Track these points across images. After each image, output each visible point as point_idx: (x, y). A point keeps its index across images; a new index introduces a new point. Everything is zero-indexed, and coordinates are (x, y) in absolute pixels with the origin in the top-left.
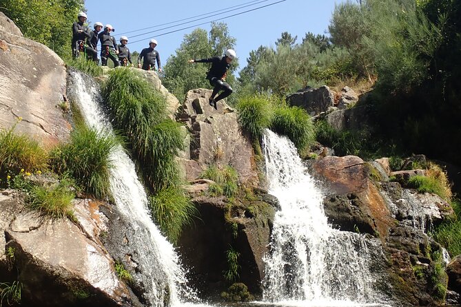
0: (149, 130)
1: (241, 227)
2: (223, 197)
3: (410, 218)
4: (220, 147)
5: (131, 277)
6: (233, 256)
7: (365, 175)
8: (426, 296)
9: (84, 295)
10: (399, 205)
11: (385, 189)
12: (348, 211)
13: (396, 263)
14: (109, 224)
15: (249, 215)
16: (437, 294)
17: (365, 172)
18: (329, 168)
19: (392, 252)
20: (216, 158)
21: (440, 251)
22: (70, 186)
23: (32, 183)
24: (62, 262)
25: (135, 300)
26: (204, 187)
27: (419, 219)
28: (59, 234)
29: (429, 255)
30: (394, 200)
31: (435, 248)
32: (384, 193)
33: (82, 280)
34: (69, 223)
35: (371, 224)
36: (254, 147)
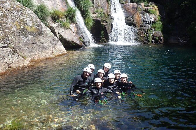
0: (83, 3)
1: (105, 25)
2: (100, 18)
3: (146, 21)
4: (99, 3)
5: (82, 40)
6: (102, 32)
7: (136, 10)
8: (146, 41)
9: (74, 44)
10: (144, 18)
11: (141, 13)
12: (131, 21)
13: (140, 34)
14: (77, 29)
15: (106, 22)
16: (149, 41)
17: (137, 8)
18: (128, 7)
19: (140, 31)
20: (98, 6)
21: (152, 30)
22: (68, 21)
23: (61, 21)
24: (70, 38)
25: (84, 45)
26: (95, 15)
27: (148, 22)
28: (68, 32)
29: (149, 31)
30: (143, 16)
31: (151, 29)
32: (141, 14)
33: (74, 42)
34: (70, 30)
35: (136, 24)
36: (108, 2)
